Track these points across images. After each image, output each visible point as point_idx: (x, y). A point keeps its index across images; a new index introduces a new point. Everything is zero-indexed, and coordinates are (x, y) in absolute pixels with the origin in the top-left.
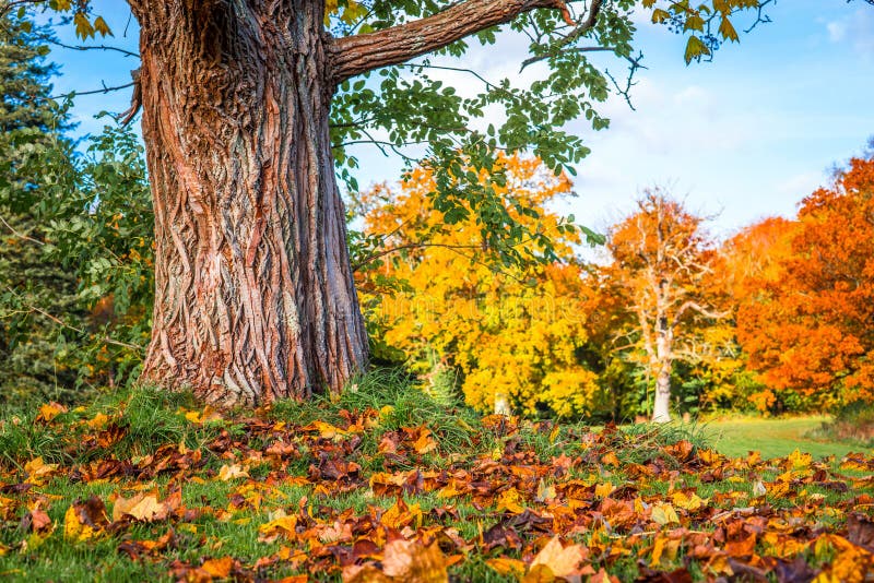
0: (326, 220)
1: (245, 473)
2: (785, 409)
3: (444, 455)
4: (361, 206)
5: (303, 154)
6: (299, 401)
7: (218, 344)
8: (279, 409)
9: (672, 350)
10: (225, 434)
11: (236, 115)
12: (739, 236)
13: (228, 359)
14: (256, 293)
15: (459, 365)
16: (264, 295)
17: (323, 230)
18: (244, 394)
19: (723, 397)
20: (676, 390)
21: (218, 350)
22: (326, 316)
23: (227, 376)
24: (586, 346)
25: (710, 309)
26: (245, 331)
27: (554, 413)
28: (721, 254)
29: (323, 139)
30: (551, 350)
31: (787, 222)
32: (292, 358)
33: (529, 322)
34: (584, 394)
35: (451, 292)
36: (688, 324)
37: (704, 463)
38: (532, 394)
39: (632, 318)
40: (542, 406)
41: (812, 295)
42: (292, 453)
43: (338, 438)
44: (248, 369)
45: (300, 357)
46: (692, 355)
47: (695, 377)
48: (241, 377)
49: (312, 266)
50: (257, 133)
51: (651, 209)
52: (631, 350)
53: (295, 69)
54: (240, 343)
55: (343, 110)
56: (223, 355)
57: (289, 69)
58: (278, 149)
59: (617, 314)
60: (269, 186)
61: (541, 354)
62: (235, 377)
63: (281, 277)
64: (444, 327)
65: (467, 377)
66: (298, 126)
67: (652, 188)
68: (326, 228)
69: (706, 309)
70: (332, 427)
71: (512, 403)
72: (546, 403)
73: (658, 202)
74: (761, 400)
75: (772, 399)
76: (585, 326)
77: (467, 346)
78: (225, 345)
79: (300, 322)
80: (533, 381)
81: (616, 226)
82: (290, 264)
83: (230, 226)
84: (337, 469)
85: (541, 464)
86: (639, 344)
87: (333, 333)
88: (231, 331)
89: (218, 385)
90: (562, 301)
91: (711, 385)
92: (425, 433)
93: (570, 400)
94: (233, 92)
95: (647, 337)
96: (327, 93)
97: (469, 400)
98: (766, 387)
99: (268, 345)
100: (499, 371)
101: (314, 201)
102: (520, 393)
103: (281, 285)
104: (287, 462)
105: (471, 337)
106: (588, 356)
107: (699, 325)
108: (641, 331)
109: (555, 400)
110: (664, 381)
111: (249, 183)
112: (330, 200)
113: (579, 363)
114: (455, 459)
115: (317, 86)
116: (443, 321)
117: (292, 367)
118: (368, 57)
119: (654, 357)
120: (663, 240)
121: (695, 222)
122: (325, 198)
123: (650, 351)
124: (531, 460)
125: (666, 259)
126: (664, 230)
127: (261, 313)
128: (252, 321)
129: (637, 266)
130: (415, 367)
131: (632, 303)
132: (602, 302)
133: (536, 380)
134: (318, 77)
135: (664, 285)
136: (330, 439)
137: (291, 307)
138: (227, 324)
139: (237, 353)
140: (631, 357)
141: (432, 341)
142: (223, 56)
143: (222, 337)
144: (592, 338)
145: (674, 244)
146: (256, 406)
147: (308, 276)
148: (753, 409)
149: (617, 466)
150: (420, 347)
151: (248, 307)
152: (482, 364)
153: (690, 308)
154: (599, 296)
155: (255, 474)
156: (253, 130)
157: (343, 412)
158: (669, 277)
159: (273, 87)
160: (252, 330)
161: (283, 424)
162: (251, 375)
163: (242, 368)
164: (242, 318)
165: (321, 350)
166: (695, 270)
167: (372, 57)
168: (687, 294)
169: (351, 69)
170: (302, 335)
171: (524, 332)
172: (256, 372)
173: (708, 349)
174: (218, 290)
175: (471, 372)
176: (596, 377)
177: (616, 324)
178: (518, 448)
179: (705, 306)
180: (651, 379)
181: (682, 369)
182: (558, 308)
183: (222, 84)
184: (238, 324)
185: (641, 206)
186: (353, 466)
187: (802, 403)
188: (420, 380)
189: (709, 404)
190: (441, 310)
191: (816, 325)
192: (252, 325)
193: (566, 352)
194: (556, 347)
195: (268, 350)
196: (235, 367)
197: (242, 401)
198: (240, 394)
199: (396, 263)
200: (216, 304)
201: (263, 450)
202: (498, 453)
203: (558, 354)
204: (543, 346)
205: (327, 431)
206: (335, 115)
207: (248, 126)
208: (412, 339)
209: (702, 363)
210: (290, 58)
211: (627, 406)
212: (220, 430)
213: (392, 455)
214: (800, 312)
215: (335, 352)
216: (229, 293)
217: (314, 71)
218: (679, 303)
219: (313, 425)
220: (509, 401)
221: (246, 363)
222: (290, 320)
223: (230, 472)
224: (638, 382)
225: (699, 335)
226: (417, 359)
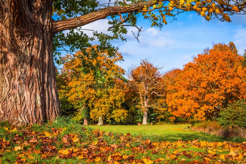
0: (50, 72)
1: (22, 149)
2: (178, 122)
3: (81, 143)
4: (63, 61)
5: (44, 53)
6: (40, 125)
7: (16, 108)
8: (34, 127)
9: (148, 105)
10: (17, 135)
11: (25, 42)
12: (168, 73)
13: (19, 112)
14: (28, 93)
15: (89, 107)
16: (31, 94)
17: (49, 76)
18: (24, 123)
19: (162, 118)
20: (149, 116)
21: (17, 109)
22: (49, 100)
23: (19, 117)
24: (125, 103)
25: (159, 94)
26: (24, 104)
27: (115, 121)
28: (163, 79)
29: (50, 50)
30: (115, 103)
31: (181, 70)
32: (38, 112)
33: (109, 96)
34: (124, 116)
35: (87, 87)
36: (153, 98)
37: (154, 146)
38: (109, 116)
39: (138, 95)
40: (112, 119)
41: (186, 91)
42: (37, 142)
43: (50, 137)
44: (25, 115)
45: (41, 112)
46: (154, 106)
47: (154, 112)
48: (23, 117)
49: (45, 86)
50: (31, 47)
51: (144, 65)
52: (137, 104)
53: (43, 29)
54: (23, 108)
55: (56, 40)
56: (18, 111)
57: (41, 29)
58: (37, 52)
59: (133, 94)
60: (34, 62)
61: (112, 104)
62: (21, 117)
63: (36, 89)
64: (85, 96)
65: (91, 110)
66: (43, 45)
67: (144, 59)
68: (50, 75)
69: (158, 94)
70: (49, 134)
71: (103, 118)
72: (113, 118)
73: (146, 63)
74: (172, 119)
75: (175, 119)
76: (124, 97)
77: (92, 101)
78: (19, 108)
79: (41, 102)
80: (109, 112)
81: (134, 70)
82: (39, 85)
83: (21, 73)
84: (49, 148)
85: (108, 146)
86: (139, 103)
87: (51, 105)
88: (21, 104)
89: (16, 120)
90: (118, 90)
91: (159, 115)
92: (76, 136)
93: (120, 118)
94: (24, 35)
95: (142, 101)
96: (52, 36)
97: (91, 117)
98: (173, 115)
99: (31, 108)
100: (100, 109)
101: (47, 67)
102: (106, 115)
103: (36, 91)
104: (35, 145)
105: (93, 99)
106: (125, 106)
107: (156, 98)
108: (140, 99)
109: (115, 117)
110: (146, 113)
111: (28, 61)
112: (52, 67)
113: (123, 107)
114: (84, 145)
115: (49, 34)
116: (85, 94)
117: (38, 115)
118: (64, 27)
119: (143, 106)
120: (147, 74)
121: (156, 69)
122: (50, 66)
123: (142, 105)
124: (105, 145)
125: (148, 79)
126: (147, 72)
127: (30, 99)
128: (27, 101)
129: (140, 81)
130: (77, 107)
131: (138, 91)
132: (130, 90)
133: (110, 112)
134: (49, 31)
135: (147, 86)
136: (48, 137)
137: (38, 98)
138: (20, 102)
139: (22, 110)
140: (137, 106)
141: (81, 100)
142: (21, 25)
143: (18, 106)
144: (126, 100)
145: (150, 75)
146: (27, 126)
147: (44, 89)
148: (170, 121)
149: (130, 147)
150: (78, 102)
151: (26, 97)
152: (95, 107)
153: (154, 93)
154: (129, 89)
155: (25, 149)
156: (30, 46)
157: (53, 129)
158: (148, 84)
159: (36, 34)
160: (27, 104)
161: (34, 132)
162: (26, 117)
163: (23, 115)
164: (24, 100)
165: (47, 110)
166: (156, 83)
167: (66, 26)
168: (153, 89)
169: (59, 29)
170: (42, 106)
171: (107, 98)
172: (27, 116)
173: (158, 105)
174: (17, 92)
175: (92, 109)
176: (127, 112)
177: (133, 97)
178: (102, 141)
179: (158, 93)
180: (142, 112)
181: (151, 110)
182: (117, 92)
183: (21, 33)
184: (23, 102)
185: (141, 64)
186: (54, 147)
187: (183, 120)
188: (78, 111)
189: (158, 120)
190: (85, 91)
191: (187, 100)
192: (27, 102)
193: (119, 104)
194: (116, 103)
195: (31, 110)
196: (21, 114)
197: (23, 125)
198: (22, 123)
199: (72, 78)
200: (16, 96)
201: (28, 141)
202: (96, 143)
203: (117, 105)
204: (113, 102)
205: (47, 135)
206: (54, 41)
207: (28, 45)
208: (76, 99)
209: (156, 108)
210: (41, 26)
211: (135, 120)
212: (16, 134)
213: (65, 143)
214: (183, 96)
215: (51, 111)
216: (20, 93)
217: (48, 30)
218: (151, 92)
219: (43, 133)
220: (103, 117)
221: (25, 113)
222: (38, 101)
223: (17, 148)
224: (139, 113)
225: (156, 101)
226: (77, 105)
